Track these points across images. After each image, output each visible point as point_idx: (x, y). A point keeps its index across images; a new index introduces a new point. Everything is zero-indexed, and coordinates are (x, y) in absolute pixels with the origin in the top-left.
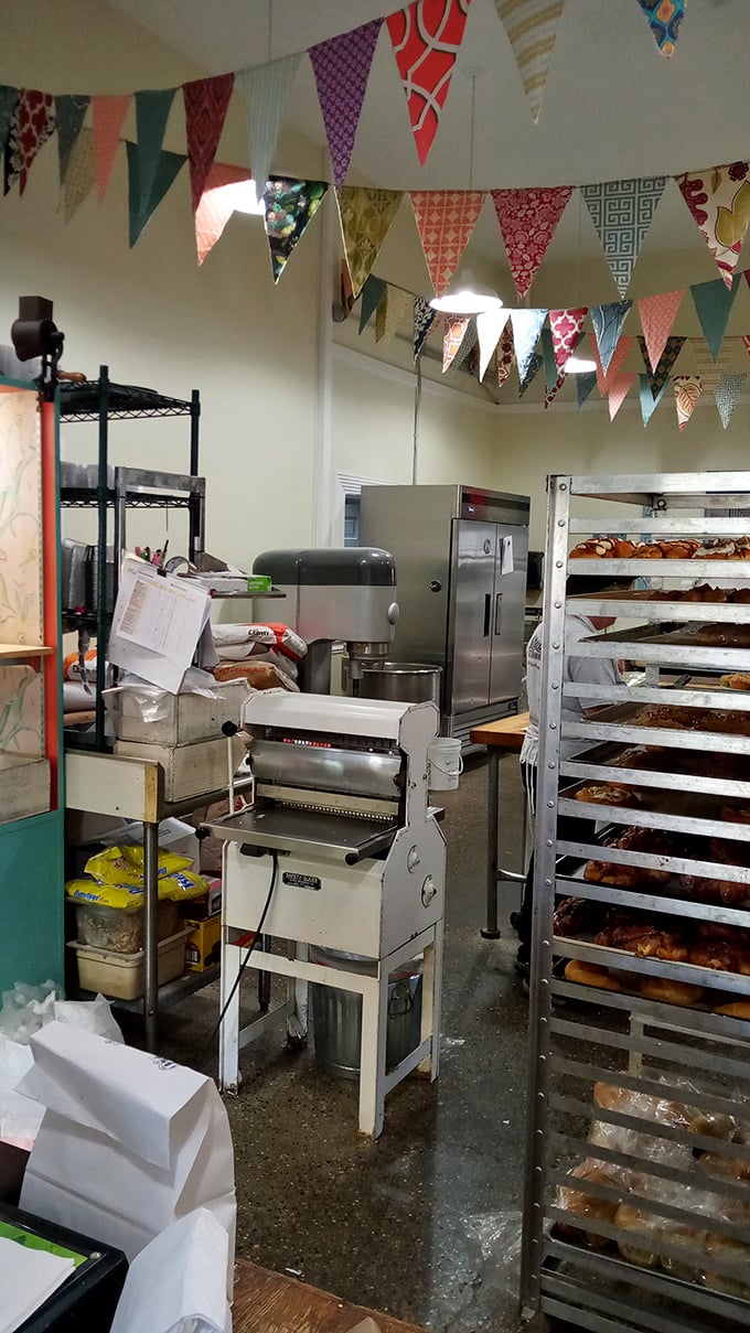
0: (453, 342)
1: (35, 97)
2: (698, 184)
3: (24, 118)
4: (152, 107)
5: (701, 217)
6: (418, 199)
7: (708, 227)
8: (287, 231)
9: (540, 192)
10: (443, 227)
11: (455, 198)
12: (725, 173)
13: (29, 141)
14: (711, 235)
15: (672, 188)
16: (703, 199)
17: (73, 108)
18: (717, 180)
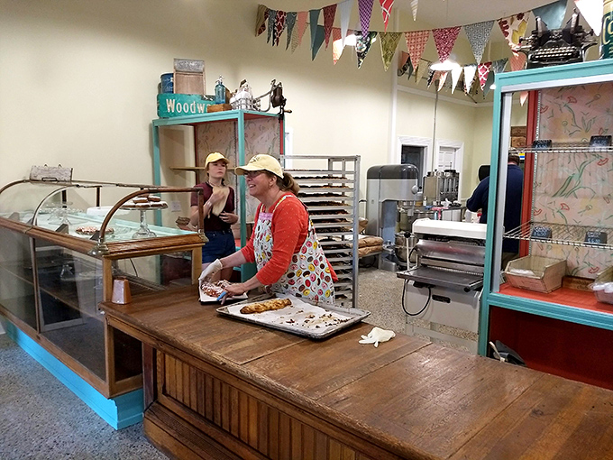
0: (443, 80)
1: (281, 13)
2: (506, 22)
3: (278, 20)
4: (314, 14)
5: (507, 34)
6: (408, 35)
7: (509, 38)
8: (363, 50)
9: (449, 29)
10: (416, 44)
11: (420, 33)
12: (515, 17)
13: (279, 28)
14: (510, 40)
15: (497, 23)
16: (507, 27)
17: (292, 15)
18: (512, 20)
